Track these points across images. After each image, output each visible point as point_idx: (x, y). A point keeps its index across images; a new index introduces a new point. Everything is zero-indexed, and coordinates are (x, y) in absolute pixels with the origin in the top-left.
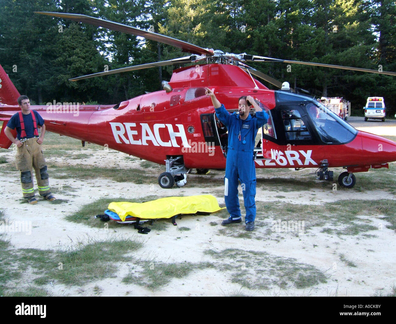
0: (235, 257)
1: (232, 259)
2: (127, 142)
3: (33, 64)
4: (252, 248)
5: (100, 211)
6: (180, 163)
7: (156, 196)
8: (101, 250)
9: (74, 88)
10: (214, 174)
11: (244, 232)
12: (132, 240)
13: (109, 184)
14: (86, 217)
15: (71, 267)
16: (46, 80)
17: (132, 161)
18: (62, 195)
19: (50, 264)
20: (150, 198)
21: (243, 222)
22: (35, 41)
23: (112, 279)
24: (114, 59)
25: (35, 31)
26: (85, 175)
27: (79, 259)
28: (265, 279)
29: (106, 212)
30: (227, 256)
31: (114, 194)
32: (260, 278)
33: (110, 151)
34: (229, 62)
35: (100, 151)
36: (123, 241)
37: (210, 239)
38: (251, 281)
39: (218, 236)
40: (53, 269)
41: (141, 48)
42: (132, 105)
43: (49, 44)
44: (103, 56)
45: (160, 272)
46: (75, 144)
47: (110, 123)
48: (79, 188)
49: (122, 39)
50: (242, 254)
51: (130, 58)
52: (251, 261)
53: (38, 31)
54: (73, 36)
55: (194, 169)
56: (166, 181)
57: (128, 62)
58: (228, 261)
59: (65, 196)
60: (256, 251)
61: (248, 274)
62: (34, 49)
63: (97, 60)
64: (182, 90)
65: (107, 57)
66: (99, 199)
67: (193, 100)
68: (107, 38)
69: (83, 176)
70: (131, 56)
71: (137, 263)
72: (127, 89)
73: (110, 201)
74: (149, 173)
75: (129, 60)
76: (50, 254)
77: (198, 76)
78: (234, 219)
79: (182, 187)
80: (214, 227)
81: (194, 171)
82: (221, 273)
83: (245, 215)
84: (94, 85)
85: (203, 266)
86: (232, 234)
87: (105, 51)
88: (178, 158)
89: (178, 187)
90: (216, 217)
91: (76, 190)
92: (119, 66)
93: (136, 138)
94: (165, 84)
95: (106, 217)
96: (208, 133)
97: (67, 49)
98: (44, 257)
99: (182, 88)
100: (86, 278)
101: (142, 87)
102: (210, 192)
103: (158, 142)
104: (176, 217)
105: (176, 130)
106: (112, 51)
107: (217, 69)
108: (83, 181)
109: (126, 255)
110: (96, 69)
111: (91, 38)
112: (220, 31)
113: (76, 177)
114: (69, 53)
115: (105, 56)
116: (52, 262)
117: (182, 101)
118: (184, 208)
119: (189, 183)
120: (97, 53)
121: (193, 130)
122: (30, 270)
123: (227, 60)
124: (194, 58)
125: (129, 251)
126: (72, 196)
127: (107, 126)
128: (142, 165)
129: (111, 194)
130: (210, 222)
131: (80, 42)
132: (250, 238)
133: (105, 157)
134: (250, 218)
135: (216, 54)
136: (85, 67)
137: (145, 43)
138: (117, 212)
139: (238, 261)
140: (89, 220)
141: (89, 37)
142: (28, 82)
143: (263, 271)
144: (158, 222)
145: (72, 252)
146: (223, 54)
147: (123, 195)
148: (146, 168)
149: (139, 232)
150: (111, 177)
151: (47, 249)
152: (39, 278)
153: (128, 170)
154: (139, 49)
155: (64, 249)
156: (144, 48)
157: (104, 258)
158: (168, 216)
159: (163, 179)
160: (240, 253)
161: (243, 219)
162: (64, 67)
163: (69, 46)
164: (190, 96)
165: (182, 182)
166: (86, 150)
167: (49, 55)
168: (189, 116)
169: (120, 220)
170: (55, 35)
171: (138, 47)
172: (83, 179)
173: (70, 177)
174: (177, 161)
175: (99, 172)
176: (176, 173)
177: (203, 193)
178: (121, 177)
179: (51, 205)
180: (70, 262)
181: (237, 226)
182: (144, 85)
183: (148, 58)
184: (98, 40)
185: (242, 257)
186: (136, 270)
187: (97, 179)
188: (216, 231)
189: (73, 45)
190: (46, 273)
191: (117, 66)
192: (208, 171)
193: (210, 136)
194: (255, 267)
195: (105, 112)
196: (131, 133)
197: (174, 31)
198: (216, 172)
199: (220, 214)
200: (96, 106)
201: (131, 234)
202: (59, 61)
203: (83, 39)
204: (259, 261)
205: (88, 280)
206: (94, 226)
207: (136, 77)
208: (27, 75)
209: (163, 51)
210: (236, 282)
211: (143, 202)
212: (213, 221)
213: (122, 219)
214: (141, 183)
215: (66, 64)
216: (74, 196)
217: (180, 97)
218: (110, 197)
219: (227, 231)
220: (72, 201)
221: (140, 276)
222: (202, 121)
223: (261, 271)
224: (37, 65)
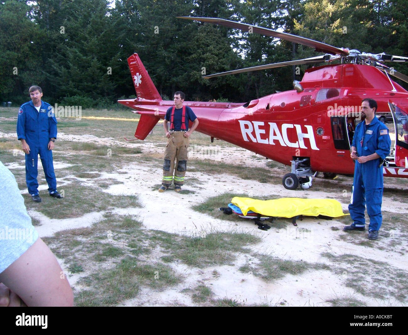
0: (353, 263)
1: (349, 264)
2: (254, 140)
3: (169, 60)
4: (372, 257)
5: (224, 204)
6: (306, 164)
7: (279, 195)
8: (222, 240)
9: (206, 85)
10: (342, 180)
11: (366, 240)
12: (252, 234)
13: (234, 180)
14: (211, 208)
15: (194, 250)
16: (180, 76)
17: (258, 159)
18: (190, 186)
19: (175, 246)
20: (273, 197)
21: (367, 230)
22: (172, 39)
23: (230, 266)
24: (246, 57)
25: (172, 29)
26: (212, 170)
27: (201, 245)
28: (381, 288)
29: (229, 206)
30: (345, 261)
31: (238, 190)
32: (377, 286)
33: (237, 149)
34: (365, 62)
35: (227, 148)
36: (243, 234)
37: (330, 242)
38: (367, 288)
39: (337, 241)
40: (178, 251)
41: (275, 45)
42: (262, 104)
43: (185, 42)
44: (236, 53)
45: (275, 267)
46: (205, 140)
47: (239, 121)
48: (206, 182)
49: (255, 35)
50: (361, 261)
51: (263, 56)
52: (370, 269)
53: (175, 29)
54: (207, 33)
55: (321, 173)
56: (290, 182)
57: (261, 59)
58: (344, 265)
59: (193, 187)
60: (376, 260)
61: (364, 280)
62: (171, 46)
63: (230, 57)
64: (313, 90)
65: (240, 54)
66: (223, 193)
67: (324, 101)
68: (240, 35)
69: (210, 170)
70: (265, 54)
71: (255, 255)
72: (258, 87)
73: (233, 196)
74: (274, 173)
75: (262, 58)
76: (176, 237)
77: (331, 77)
78: (357, 225)
79: (307, 189)
80: (335, 232)
81: (321, 175)
82: (336, 276)
83: (369, 223)
84: (226, 82)
85: (319, 267)
86: (353, 241)
87: (239, 48)
88: (304, 160)
89: (302, 189)
90: (338, 222)
91: (203, 183)
92: (252, 63)
93: (263, 136)
94: (296, 84)
95: (229, 210)
96: (338, 136)
97: (202, 46)
98: (171, 240)
99: (314, 89)
100: (206, 262)
101: (273, 86)
102: (335, 198)
103: (285, 142)
104: (297, 218)
105: (305, 131)
106: (245, 48)
107: (352, 69)
108: (209, 175)
109: (244, 247)
110: (229, 67)
111: (225, 36)
112: (361, 28)
113: (203, 171)
114: (203, 50)
115: (238, 53)
116: (177, 244)
117: (313, 102)
118: (305, 210)
119: (314, 186)
120: (230, 50)
121: (322, 132)
122: (158, 248)
123: (364, 60)
124: (328, 57)
125: (248, 243)
126: (199, 188)
127: (235, 124)
128: (268, 165)
129: (235, 190)
130: (332, 226)
131: (214, 39)
132: (371, 247)
133: (232, 154)
134: (375, 227)
135: (351, 54)
136: (218, 64)
137: (280, 40)
138: (240, 206)
139: (355, 267)
140: (213, 211)
141: (223, 34)
142: (163, 78)
143: (381, 280)
144: (278, 221)
145: (196, 238)
146: (359, 53)
147: (247, 191)
148: (271, 168)
149: (259, 228)
150: (236, 173)
151: (173, 232)
152: (166, 257)
153: (253, 168)
154: (273, 46)
155: (188, 234)
156: (278, 45)
157: (224, 247)
158: (289, 216)
159: (288, 180)
160: (359, 260)
161: (366, 227)
162: (197, 64)
163: (203, 44)
164: (321, 96)
165: (307, 185)
166: (214, 146)
167: (184, 52)
168: (319, 117)
169: (242, 215)
170: (190, 32)
171: (272, 44)
172: (210, 173)
173: (198, 170)
174: (303, 163)
175: (225, 168)
176: (301, 174)
177: (328, 197)
178: (245, 174)
179: (179, 194)
180: (193, 246)
181: (359, 233)
182: (276, 84)
183: (281, 56)
184: (231, 36)
185: (360, 264)
186: (253, 262)
187: (223, 175)
188: (337, 236)
189: (207, 42)
190: (172, 253)
191: (249, 64)
192: (335, 177)
193: (340, 139)
194: (373, 275)
195: (234, 109)
196: (258, 132)
197: (310, 27)
198: (345, 178)
199: (343, 220)
200: (227, 104)
201: (251, 229)
202: (193, 58)
203: (217, 36)
204: (378, 270)
205: (208, 264)
206: (218, 217)
207: (268, 75)
208: (162, 71)
209: (297, 48)
210: (351, 287)
211: (266, 200)
212: (335, 226)
213: (244, 213)
214: (265, 182)
215: (200, 61)
216: (201, 188)
217: (311, 97)
218: (234, 192)
219: (348, 238)
220: (198, 193)
221: (256, 267)
222: (332, 123)
223: (379, 280)
224: (172, 62)
